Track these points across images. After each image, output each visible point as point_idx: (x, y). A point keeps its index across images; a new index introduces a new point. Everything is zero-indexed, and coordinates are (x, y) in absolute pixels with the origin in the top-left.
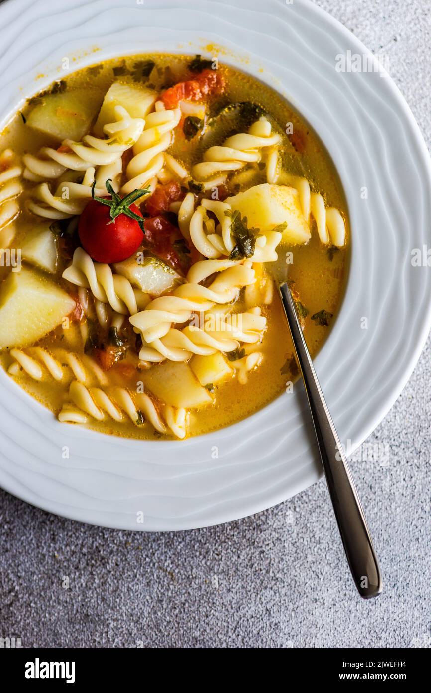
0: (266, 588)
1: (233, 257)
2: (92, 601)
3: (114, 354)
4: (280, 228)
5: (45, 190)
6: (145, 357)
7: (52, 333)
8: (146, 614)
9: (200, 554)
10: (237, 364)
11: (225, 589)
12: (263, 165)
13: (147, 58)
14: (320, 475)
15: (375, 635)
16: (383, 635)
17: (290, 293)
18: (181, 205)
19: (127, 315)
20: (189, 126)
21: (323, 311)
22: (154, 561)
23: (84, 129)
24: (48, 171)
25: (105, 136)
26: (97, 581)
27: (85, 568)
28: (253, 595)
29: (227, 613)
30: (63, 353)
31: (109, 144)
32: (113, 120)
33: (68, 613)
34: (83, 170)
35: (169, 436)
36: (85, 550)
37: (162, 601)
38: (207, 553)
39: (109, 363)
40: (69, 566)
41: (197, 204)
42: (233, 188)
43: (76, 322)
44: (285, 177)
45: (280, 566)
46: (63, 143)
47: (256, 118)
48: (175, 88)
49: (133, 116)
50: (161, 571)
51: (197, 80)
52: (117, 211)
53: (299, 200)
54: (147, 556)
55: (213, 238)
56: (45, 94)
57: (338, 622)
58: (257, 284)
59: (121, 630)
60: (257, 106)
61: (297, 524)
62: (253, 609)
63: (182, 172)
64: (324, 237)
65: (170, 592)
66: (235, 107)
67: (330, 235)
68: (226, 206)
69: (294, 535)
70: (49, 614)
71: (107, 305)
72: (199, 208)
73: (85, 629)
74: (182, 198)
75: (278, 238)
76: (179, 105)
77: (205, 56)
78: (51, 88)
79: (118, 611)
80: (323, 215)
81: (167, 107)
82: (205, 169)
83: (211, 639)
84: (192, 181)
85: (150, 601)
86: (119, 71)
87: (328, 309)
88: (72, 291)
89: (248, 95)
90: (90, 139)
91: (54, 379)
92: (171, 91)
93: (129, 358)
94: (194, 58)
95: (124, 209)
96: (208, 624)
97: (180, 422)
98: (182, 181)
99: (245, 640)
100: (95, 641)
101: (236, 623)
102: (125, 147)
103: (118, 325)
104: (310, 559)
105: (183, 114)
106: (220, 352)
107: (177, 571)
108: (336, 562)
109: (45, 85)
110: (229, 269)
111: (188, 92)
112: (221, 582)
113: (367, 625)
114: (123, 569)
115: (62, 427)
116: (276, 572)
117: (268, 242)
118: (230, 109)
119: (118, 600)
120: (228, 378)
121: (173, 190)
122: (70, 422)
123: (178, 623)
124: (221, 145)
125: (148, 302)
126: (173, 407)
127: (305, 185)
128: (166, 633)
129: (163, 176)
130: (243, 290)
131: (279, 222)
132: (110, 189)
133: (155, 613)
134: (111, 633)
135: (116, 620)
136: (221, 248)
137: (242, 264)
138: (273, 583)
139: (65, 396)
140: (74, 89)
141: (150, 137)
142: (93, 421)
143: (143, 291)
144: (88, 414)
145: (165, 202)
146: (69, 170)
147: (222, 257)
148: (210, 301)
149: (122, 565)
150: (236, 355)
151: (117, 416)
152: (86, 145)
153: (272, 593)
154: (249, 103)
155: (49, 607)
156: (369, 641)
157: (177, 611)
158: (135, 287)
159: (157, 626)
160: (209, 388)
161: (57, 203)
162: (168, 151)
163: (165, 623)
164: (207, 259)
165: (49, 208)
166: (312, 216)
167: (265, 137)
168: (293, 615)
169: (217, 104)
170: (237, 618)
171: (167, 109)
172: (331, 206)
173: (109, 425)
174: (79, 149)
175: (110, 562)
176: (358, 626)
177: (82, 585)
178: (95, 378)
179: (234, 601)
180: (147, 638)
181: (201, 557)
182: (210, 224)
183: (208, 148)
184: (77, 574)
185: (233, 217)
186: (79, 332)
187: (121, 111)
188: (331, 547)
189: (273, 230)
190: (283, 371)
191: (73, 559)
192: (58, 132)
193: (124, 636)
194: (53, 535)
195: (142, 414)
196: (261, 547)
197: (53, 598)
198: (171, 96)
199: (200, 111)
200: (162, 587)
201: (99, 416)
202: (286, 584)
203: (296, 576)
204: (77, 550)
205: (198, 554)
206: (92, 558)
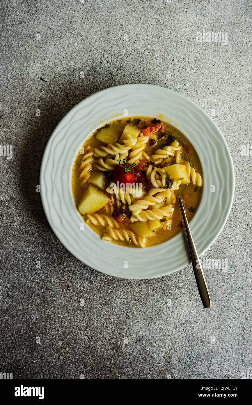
0: (166, 295)
1: (165, 188)
2: (108, 297)
3: (122, 218)
4: (181, 179)
5: (101, 161)
6: (133, 220)
7: (101, 209)
8: (126, 302)
9: (145, 283)
10: (163, 223)
11: (152, 295)
12: (175, 157)
13: (138, 118)
14: (190, 263)
15: (200, 312)
16: (203, 313)
17: (182, 200)
18: (148, 169)
19: (127, 205)
20: (151, 142)
21: (192, 207)
22: (129, 285)
23: (116, 141)
24: (102, 154)
25: (123, 144)
26: (110, 291)
27: (106, 286)
28: (161, 298)
29: (152, 303)
30: (104, 216)
31: (125, 147)
32: (126, 138)
33: (100, 301)
34: (115, 155)
35: (139, 246)
36: (106, 280)
37: (131, 298)
38: (147, 283)
39: (120, 220)
40: (101, 285)
41: (153, 169)
42: (165, 164)
43: (109, 206)
44: (182, 161)
45: (171, 288)
46: (108, 145)
47: (173, 141)
48: (147, 129)
49: (133, 138)
50: (131, 288)
51: (154, 127)
52: (127, 170)
53: (187, 169)
54: (127, 283)
55: (158, 181)
56: (102, 128)
57: (188, 307)
58: (171, 197)
59: (117, 307)
60: (174, 137)
61: (177, 275)
62: (161, 302)
63: (148, 158)
64: (194, 182)
65: (134, 295)
66: (166, 136)
67: (196, 182)
68: (163, 170)
69: (176, 278)
70: (94, 301)
71: (121, 201)
72: (154, 170)
73: (105, 306)
74: (148, 166)
75: (180, 182)
76: (148, 134)
77: (158, 118)
78: (105, 126)
79: (117, 301)
80: (195, 175)
81: (144, 135)
82: (156, 157)
83: (147, 311)
84: (151, 161)
85: (127, 298)
86: (128, 122)
87: (194, 207)
88: (109, 195)
89: (171, 133)
90: (118, 145)
91: (101, 225)
92: (146, 130)
93: (127, 219)
94: (153, 119)
95: (129, 169)
96: (146, 306)
97: (143, 242)
98: (148, 160)
99: (158, 312)
100: (108, 310)
101: (155, 306)
102: (130, 148)
103: (124, 208)
104: (180, 286)
105: (149, 138)
106: (158, 219)
107: (136, 289)
108: (189, 288)
109: (103, 125)
110: (163, 192)
111: (151, 130)
112: (151, 293)
113: (198, 309)
114: (119, 287)
115: (103, 241)
116: (169, 290)
117: (177, 183)
118: (164, 137)
119: (117, 297)
120: (160, 228)
121: (144, 163)
122: (106, 240)
123: (136, 306)
124: (161, 149)
125: (135, 201)
126: (141, 237)
127: (189, 165)
128: (132, 309)
129: (141, 159)
130: (166, 198)
131: (181, 177)
132: (124, 162)
133: (129, 302)
134: (114, 308)
135: (116, 304)
136: (161, 184)
137: (167, 190)
138: (168, 294)
139: (104, 231)
140: (113, 127)
141: (138, 145)
142: (113, 240)
143: (133, 197)
144: (112, 237)
145: (142, 168)
146: (110, 154)
147: (160, 187)
148: (155, 202)
149: (118, 286)
150: (163, 220)
151: (122, 238)
152: (116, 146)
153: (168, 297)
154: (171, 135)
155: (93, 298)
156: (198, 314)
157: (136, 302)
158: (131, 195)
159: (129, 306)
160: (153, 231)
161: (106, 166)
162: (144, 150)
163: (132, 306)
164: (156, 188)
165: (103, 167)
166: (191, 175)
167: (176, 147)
168: (174, 305)
169: (160, 135)
170: (156, 305)
171: (144, 136)
172: (197, 172)
173: (119, 242)
174: (114, 148)
175: (115, 284)
176: (195, 309)
177: (105, 291)
178: (115, 225)
179: (155, 299)
180: (126, 310)
181: (145, 284)
182: (157, 176)
183: (157, 150)
184: (103, 288)
185: (166, 175)
186: (110, 210)
187: (130, 136)
188: (188, 283)
189: (179, 179)
190: (178, 226)
191: (102, 283)
192: (106, 141)
193: (118, 309)
194: (96, 274)
195: (131, 239)
196: (165, 282)
197: (95, 296)
198: (146, 131)
199: (155, 137)
200: (131, 294)
201: (116, 238)
202: (172, 294)
203: (176, 292)
204: (104, 280)
205: (144, 283)
206: (109, 283)
